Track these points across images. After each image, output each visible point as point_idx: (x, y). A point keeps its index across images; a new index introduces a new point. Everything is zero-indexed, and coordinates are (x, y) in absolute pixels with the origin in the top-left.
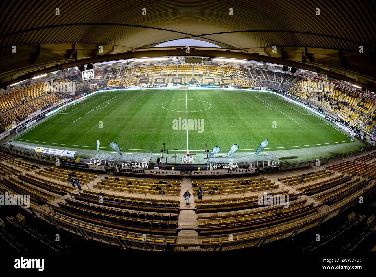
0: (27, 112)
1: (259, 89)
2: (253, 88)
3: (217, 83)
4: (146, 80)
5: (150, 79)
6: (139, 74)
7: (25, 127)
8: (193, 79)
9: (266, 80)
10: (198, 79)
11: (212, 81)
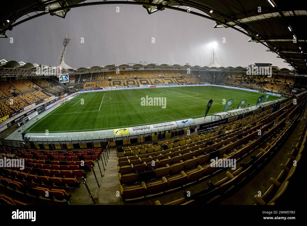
0: (20, 104)
1: (203, 84)
2: (199, 84)
3: (174, 82)
4: (119, 83)
5: (122, 81)
6: (110, 78)
7: (27, 119)
8: (156, 80)
9: (204, 78)
10: (160, 80)
11: (170, 81)
